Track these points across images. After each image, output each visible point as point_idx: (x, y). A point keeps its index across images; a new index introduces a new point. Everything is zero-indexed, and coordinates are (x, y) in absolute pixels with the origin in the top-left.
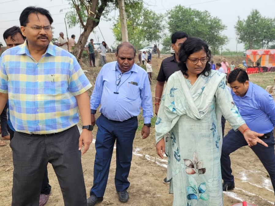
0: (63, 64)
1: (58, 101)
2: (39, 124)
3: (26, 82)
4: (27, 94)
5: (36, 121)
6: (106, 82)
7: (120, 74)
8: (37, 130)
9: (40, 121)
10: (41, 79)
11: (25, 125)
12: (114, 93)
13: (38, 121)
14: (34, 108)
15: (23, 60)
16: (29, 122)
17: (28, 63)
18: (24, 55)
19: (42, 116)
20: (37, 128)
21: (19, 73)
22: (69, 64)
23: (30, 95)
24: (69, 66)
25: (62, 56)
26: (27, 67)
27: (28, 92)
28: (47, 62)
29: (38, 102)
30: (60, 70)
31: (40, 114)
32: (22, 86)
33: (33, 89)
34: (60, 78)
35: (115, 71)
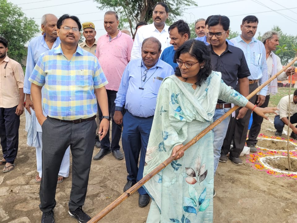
0: (90, 62)
1: (85, 91)
2: (71, 110)
3: (62, 76)
4: (62, 85)
5: (68, 107)
6: (132, 78)
7: (146, 70)
8: (68, 115)
9: (71, 108)
10: (73, 73)
11: (59, 110)
12: (140, 88)
13: (70, 107)
14: (67, 97)
15: (59, 58)
16: (62, 108)
17: (63, 61)
18: (59, 54)
19: (74, 103)
20: (69, 113)
21: (56, 69)
22: (94, 63)
23: (65, 86)
24: (94, 64)
25: (88, 55)
26: (62, 64)
27: (63, 84)
28: (77, 60)
29: (71, 92)
30: (88, 67)
31: (72, 102)
32: (59, 79)
33: (66, 81)
34: (87, 73)
35: (140, 67)
